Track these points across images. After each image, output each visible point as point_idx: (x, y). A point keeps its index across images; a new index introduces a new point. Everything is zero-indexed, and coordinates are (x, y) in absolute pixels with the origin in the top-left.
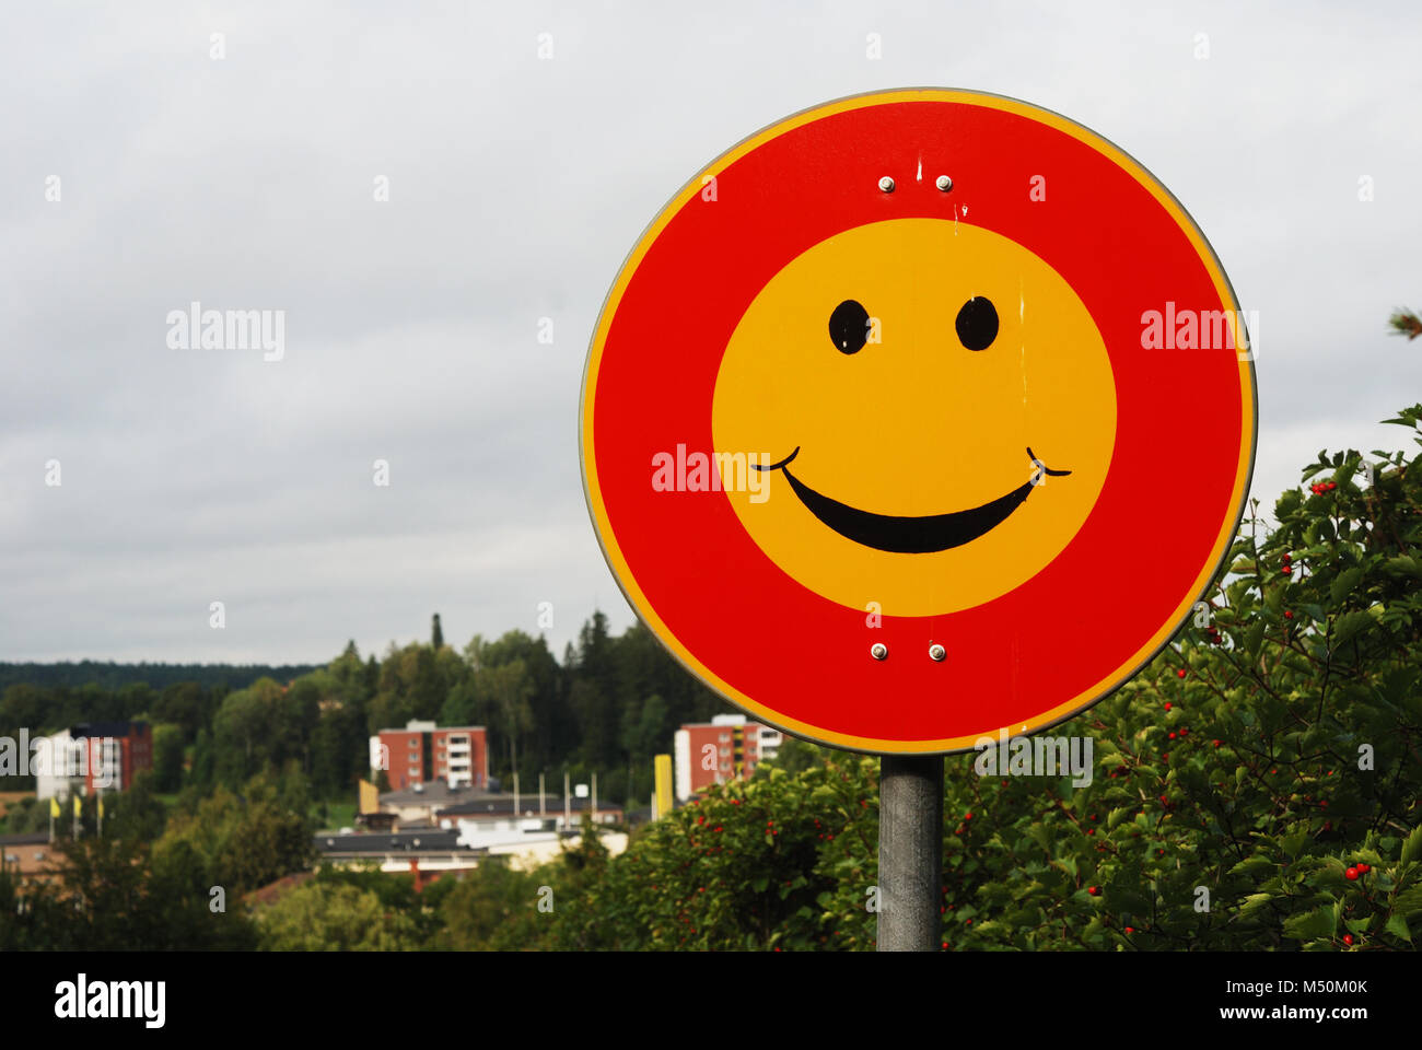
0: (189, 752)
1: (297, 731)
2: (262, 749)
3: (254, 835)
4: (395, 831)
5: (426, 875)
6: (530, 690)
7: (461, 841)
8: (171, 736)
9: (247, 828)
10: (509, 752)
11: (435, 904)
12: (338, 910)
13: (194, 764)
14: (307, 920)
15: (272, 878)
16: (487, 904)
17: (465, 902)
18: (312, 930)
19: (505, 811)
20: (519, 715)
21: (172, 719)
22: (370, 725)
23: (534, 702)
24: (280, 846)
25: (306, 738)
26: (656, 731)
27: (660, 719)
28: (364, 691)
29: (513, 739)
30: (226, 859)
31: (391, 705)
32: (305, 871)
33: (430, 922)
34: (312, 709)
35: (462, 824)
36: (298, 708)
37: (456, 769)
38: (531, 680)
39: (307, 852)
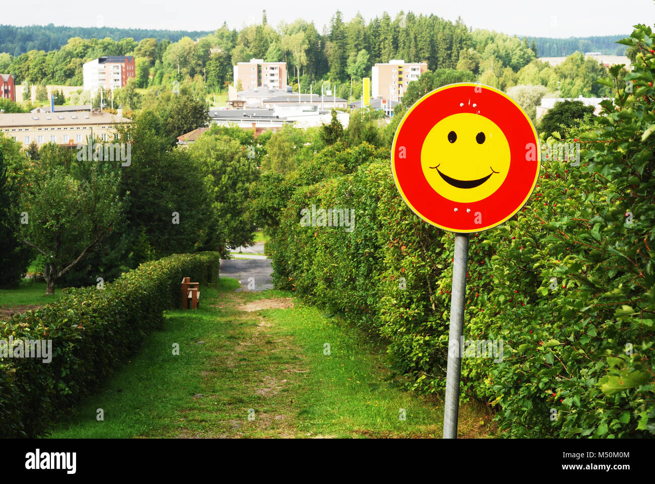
0: (152, 70)
1: (200, 62)
2: (184, 70)
3: (182, 110)
4: (244, 108)
5: (258, 130)
6: (306, 47)
7: (275, 115)
8: (144, 63)
9: (179, 107)
10: (296, 74)
11: (263, 143)
12: (222, 146)
13: (154, 76)
14: (208, 150)
15: (190, 130)
16: (287, 144)
17: (277, 144)
18: (210, 156)
19: (294, 101)
20: (300, 58)
21: (144, 55)
22: (233, 61)
23: (308, 52)
24: (194, 115)
25: (204, 65)
26: (363, 66)
27: (366, 61)
28: (230, 44)
29: (298, 67)
30: (170, 120)
31: (242, 52)
32: (205, 126)
33: (261, 152)
34: (207, 53)
35: (275, 106)
36: (201, 52)
37: (272, 81)
38: (307, 41)
39: (206, 118)
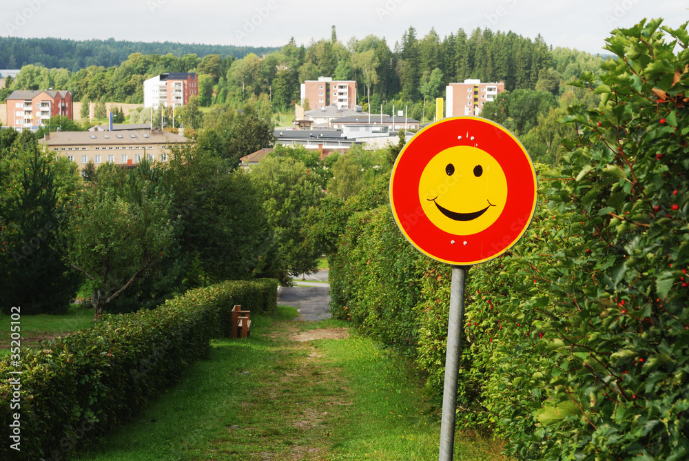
0: (215, 88)
1: (266, 80)
2: (249, 88)
3: (245, 129)
4: (311, 129)
5: (325, 151)
6: (376, 64)
7: (343, 135)
8: (207, 80)
9: (243, 126)
10: (366, 93)
11: (329, 166)
12: (285, 168)
13: (218, 93)
14: (271, 173)
15: (254, 150)
16: (354, 167)
17: (343, 166)
18: (273, 178)
19: (364, 122)
20: (371, 76)
21: (207, 72)
22: (300, 79)
23: (379, 70)
24: (258, 135)
25: (270, 83)
26: (437, 85)
27: (439, 80)
28: (298, 61)
29: (368, 86)
30: (233, 140)
31: (310, 69)
32: (269, 147)
33: (327, 174)
34: (273, 70)
35: (343, 126)
36: (267, 69)
37: (341, 100)
38: (377, 58)
39: (271, 138)
